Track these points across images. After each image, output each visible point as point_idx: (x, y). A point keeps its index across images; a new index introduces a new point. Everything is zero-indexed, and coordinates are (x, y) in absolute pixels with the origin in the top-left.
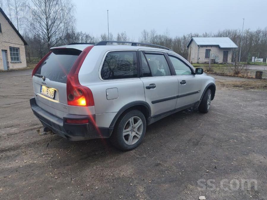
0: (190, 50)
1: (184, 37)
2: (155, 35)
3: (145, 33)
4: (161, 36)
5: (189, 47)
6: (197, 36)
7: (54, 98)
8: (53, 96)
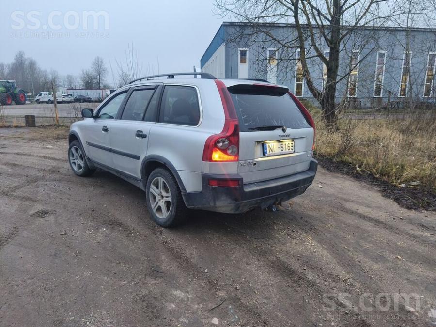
7: (294, 152)
8: (293, 150)
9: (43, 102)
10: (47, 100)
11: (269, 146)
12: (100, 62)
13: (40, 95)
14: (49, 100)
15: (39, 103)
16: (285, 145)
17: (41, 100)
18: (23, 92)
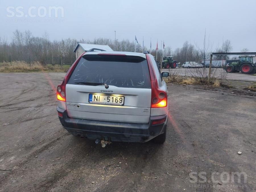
0: (77, 55)
1: (63, 41)
2: (31, 37)
3: (18, 33)
4: (39, 39)
5: (75, 52)
6: (83, 42)
7: (123, 105)
8: (122, 103)
9: (186, 67)
10: (187, 66)
11: (95, 96)
12: (228, 43)
13: (185, 63)
14: (189, 66)
15: (184, 68)
16: (113, 98)
17: (185, 66)
18: (175, 62)
